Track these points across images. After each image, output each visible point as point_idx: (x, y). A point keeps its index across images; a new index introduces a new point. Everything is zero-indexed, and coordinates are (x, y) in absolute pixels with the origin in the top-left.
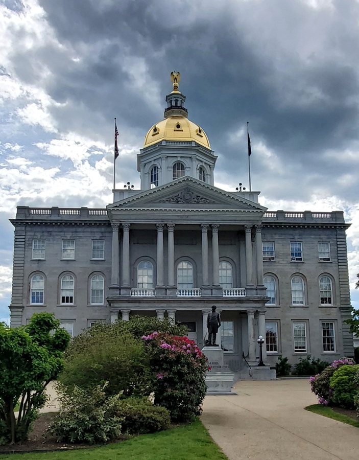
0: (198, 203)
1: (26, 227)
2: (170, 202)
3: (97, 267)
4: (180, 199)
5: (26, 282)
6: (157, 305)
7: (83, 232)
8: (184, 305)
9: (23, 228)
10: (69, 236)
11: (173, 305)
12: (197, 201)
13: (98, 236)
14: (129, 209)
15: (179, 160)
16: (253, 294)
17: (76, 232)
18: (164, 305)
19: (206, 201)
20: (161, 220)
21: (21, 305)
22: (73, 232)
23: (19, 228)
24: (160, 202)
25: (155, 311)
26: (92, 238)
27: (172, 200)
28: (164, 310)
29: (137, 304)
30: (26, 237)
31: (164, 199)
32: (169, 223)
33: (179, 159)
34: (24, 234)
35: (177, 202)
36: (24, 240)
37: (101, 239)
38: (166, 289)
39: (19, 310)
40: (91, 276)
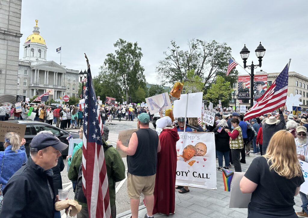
3: (26, 77)
6: (44, 88)
14: (39, 66)
15: (40, 49)
16: (63, 88)
17: (21, 67)
19: (56, 67)
26: (25, 69)
29: (40, 88)
31: (47, 65)
32: (47, 70)
35: (50, 66)
38: (47, 85)
40: (24, 79)
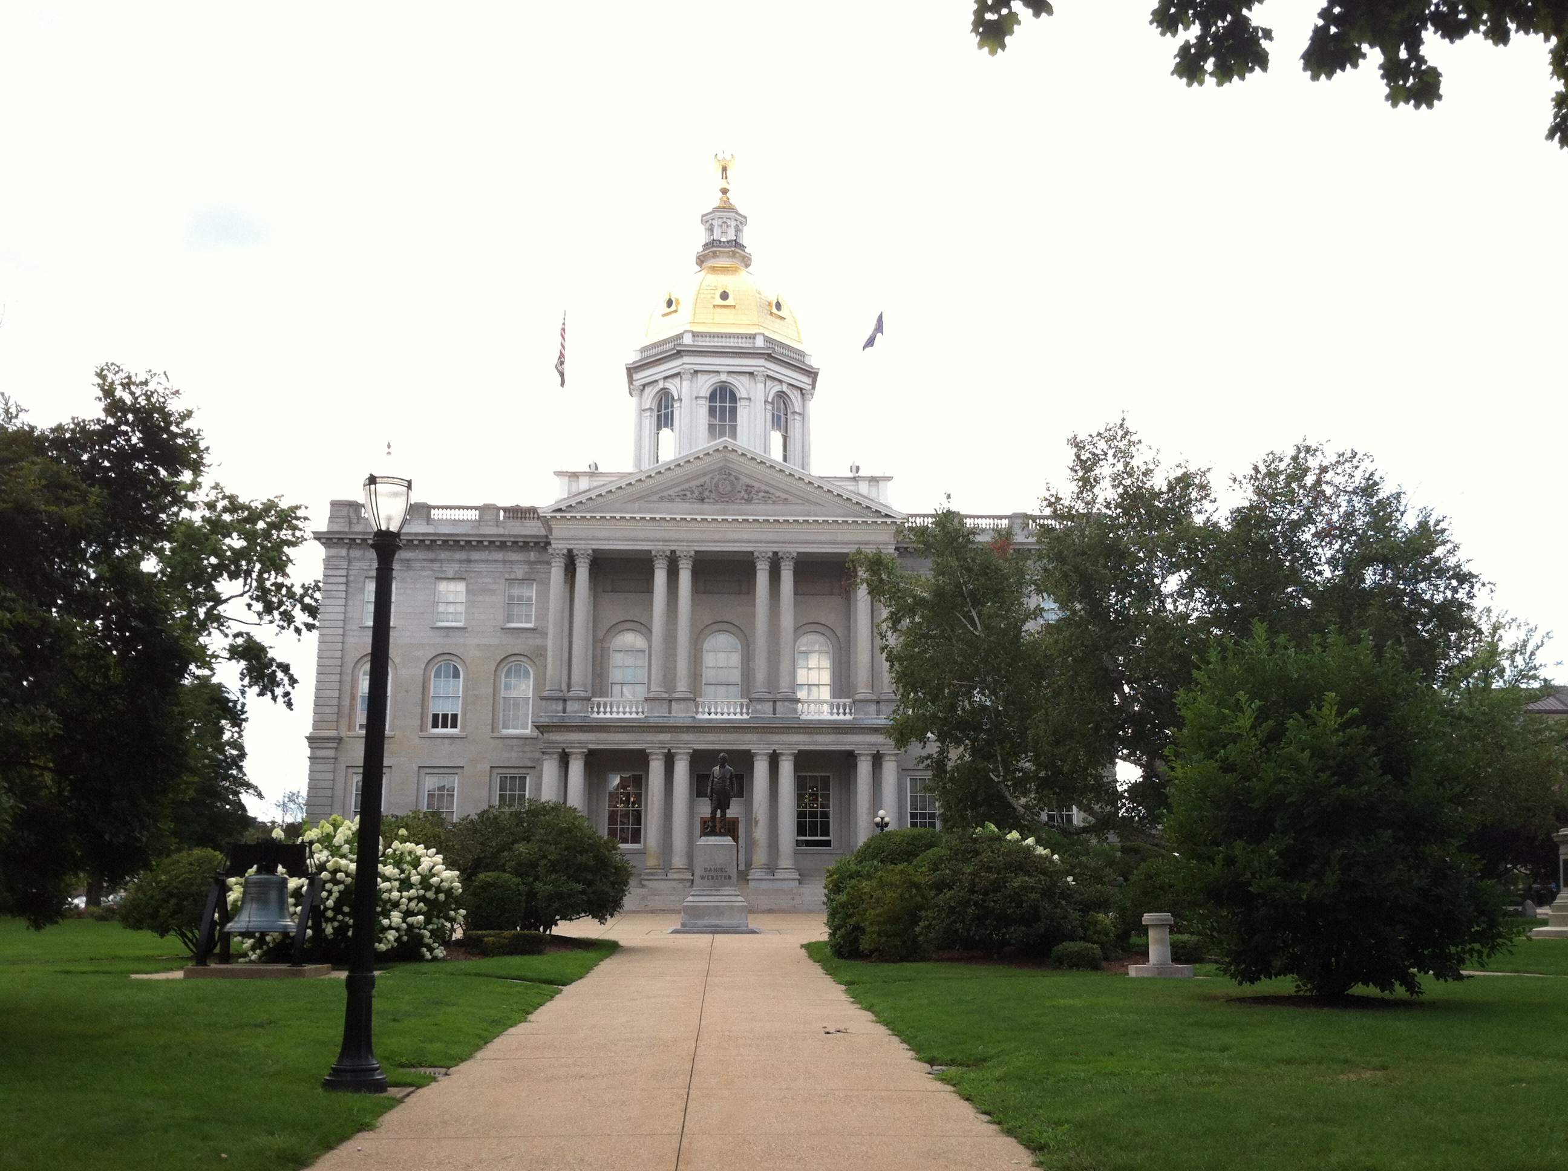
0: (749, 501)
1: (349, 549)
2: (683, 497)
3: (518, 645)
4: (707, 493)
5: (347, 678)
6: (649, 737)
7: (487, 561)
8: (710, 737)
9: (344, 552)
10: (451, 570)
11: (685, 737)
12: (746, 497)
13: (520, 571)
14: (588, 515)
15: (723, 380)
16: (870, 715)
17: (469, 561)
18: (666, 737)
19: (768, 497)
20: (663, 541)
21: (333, 733)
22: (461, 561)
23: (333, 552)
24: (662, 499)
25: (645, 750)
26: (507, 576)
27: (688, 493)
28: (664, 748)
29: (603, 736)
30: (351, 572)
31: (672, 492)
32: (681, 548)
33: (723, 377)
34: (344, 564)
35: (702, 500)
36: (344, 580)
37: (527, 580)
38: (670, 701)
39: (331, 745)
40: (502, 665)
